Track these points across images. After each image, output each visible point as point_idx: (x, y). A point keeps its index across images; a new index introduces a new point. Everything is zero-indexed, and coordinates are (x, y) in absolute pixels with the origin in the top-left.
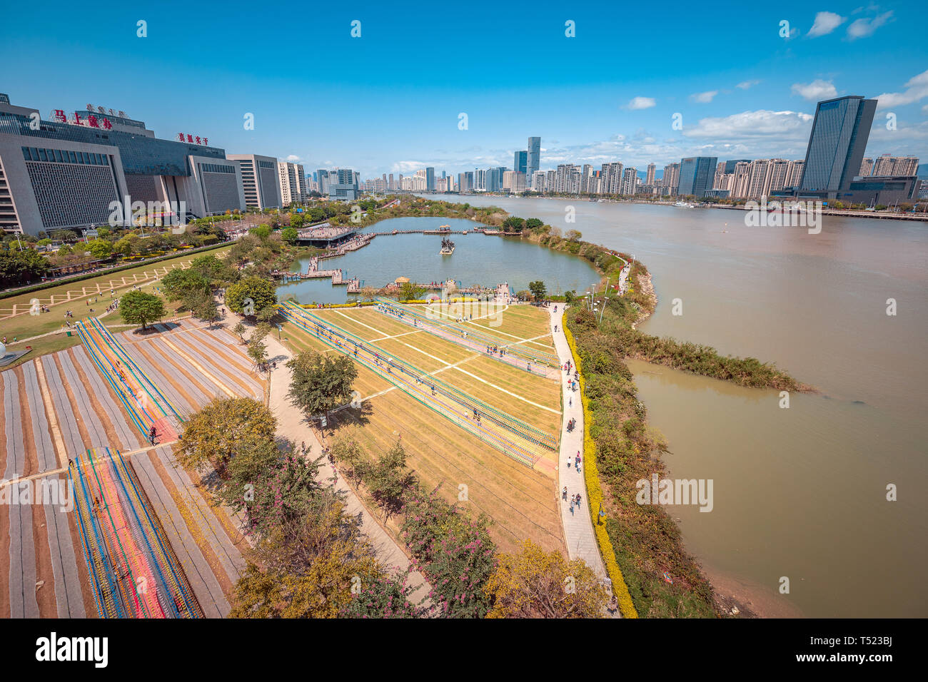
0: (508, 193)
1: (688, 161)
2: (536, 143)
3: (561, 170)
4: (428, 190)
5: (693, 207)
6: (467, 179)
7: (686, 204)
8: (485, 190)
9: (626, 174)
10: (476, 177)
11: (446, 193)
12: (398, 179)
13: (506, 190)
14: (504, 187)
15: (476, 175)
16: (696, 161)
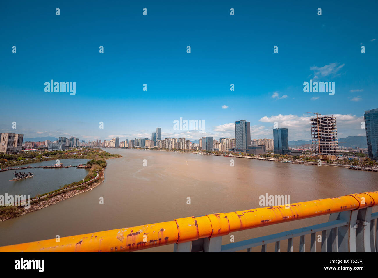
0: (147, 148)
1: (204, 138)
2: (159, 130)
3: (166, 140)
4: (116, 146)
5: (203, 154)
6: (132, 142)
7: (201, 153)
8: (138, 147)
9: (186, 142)
10: (136, 142)
11: (122, 148)
12: (104, 142)
13: (146, 147)
14: (146, 146)
15: (136, 141)
16: (206, 138)
